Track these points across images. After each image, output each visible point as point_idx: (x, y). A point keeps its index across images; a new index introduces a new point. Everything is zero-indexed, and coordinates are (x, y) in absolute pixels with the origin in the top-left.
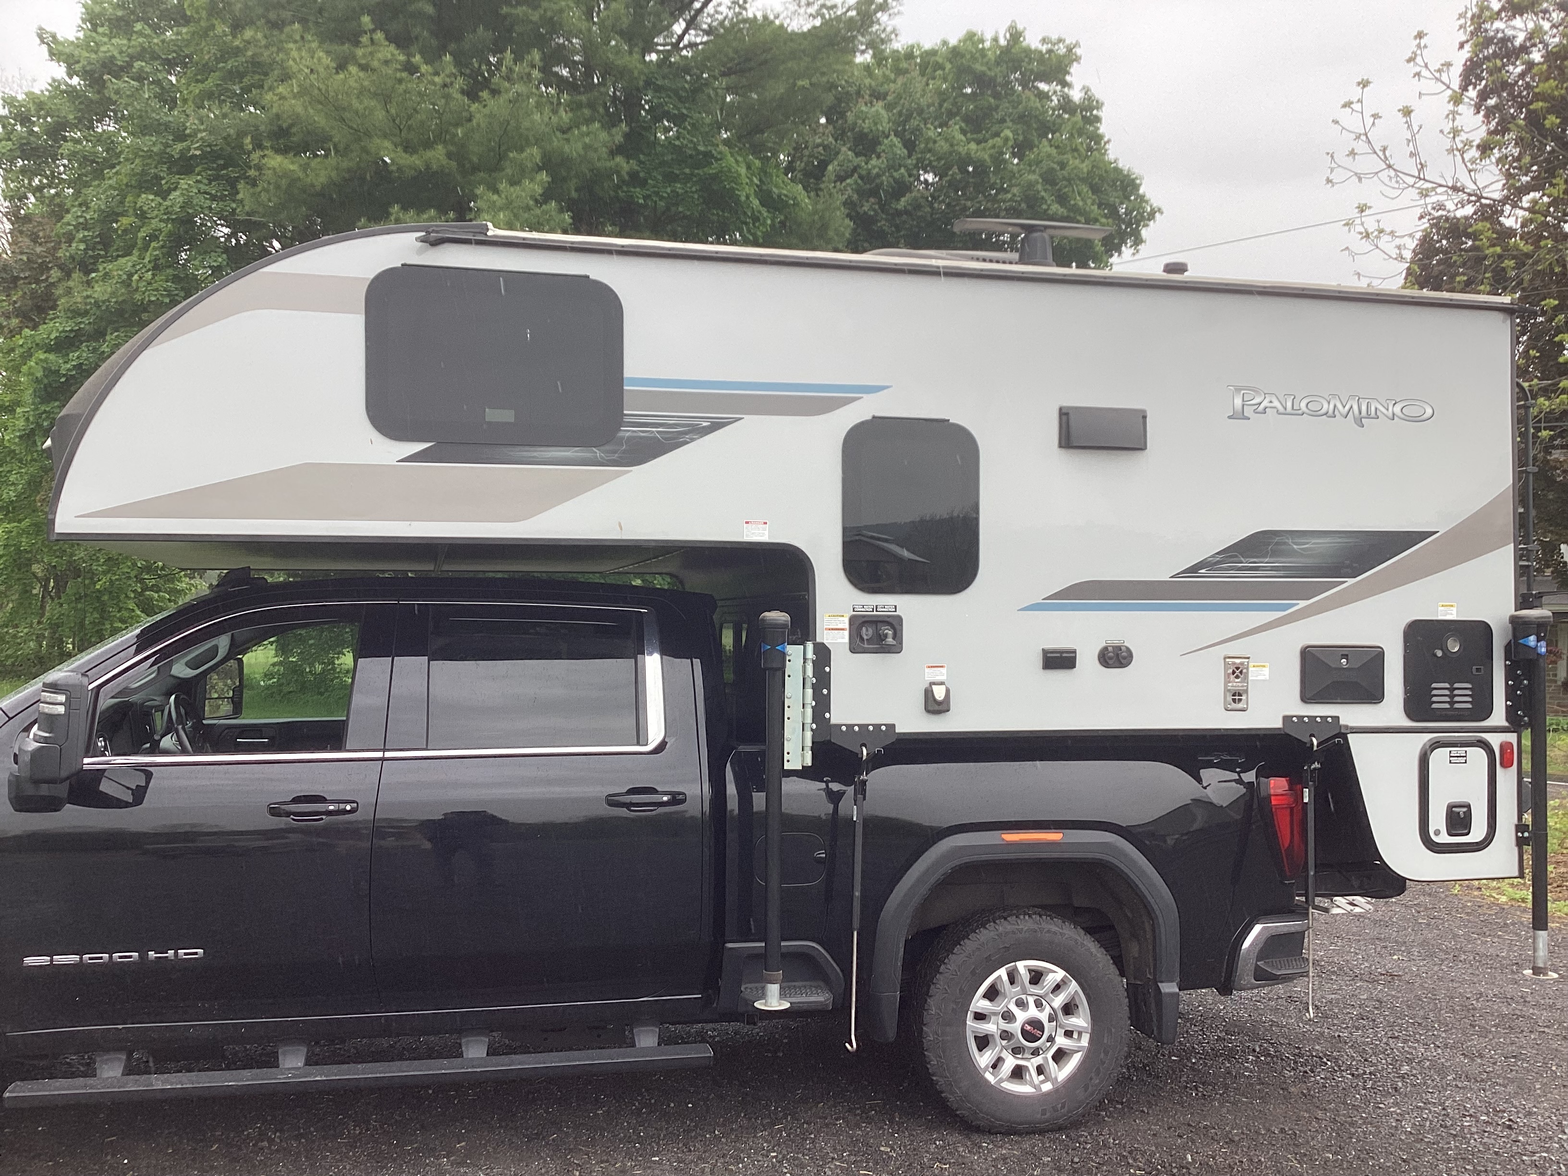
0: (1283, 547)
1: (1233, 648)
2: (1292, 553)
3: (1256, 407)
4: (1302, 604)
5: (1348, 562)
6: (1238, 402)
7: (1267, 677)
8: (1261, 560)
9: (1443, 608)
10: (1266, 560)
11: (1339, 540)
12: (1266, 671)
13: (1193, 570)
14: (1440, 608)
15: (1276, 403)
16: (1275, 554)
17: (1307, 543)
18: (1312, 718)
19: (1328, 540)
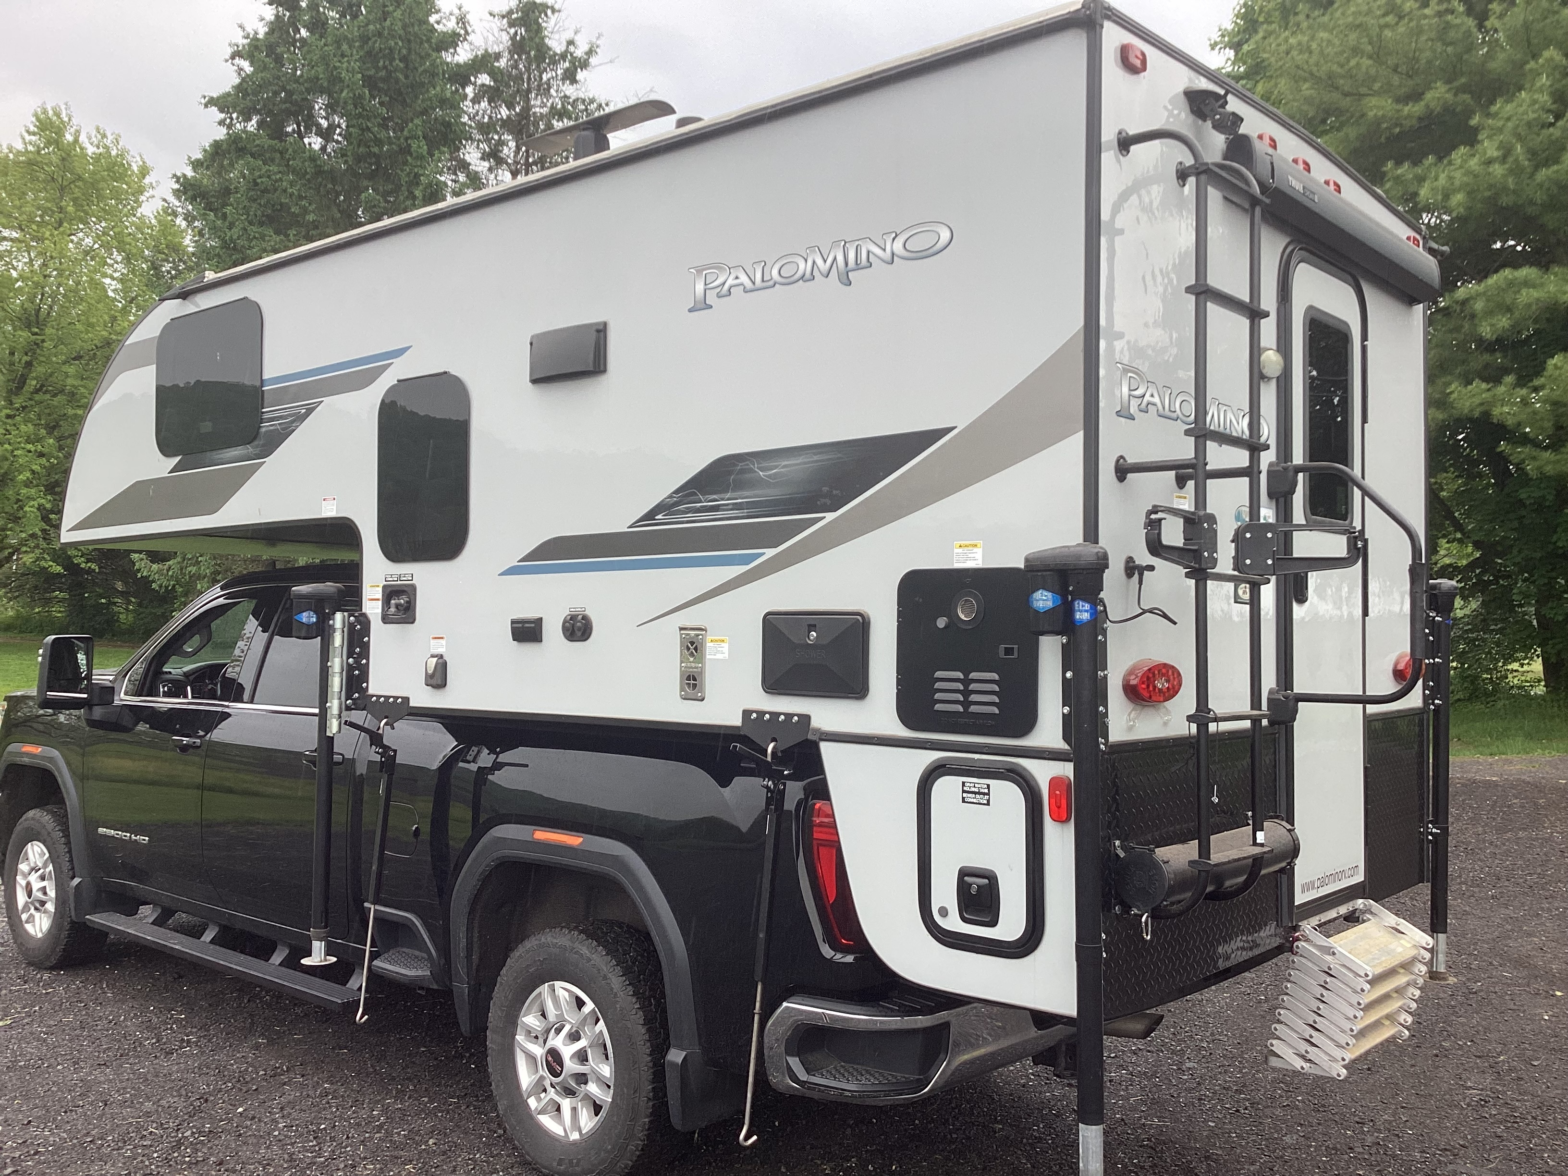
0: (748, 476)
1: (689, 618)
2: (758, 483)
3: (719, 289)
4: (770, 553)
5: (825, 489)
6: (700, 287)
7: (726, 655)
8: (722, 496)
9: (960, 550)
10: (728, 495)
11: (816, 458)
12: (725, 647)
13: (650, 516)
14: (956, 551)
15: (744, 279)
16: (739, 486)
17: (776, 467)
18: (775, 715)
19: (800, 460)
